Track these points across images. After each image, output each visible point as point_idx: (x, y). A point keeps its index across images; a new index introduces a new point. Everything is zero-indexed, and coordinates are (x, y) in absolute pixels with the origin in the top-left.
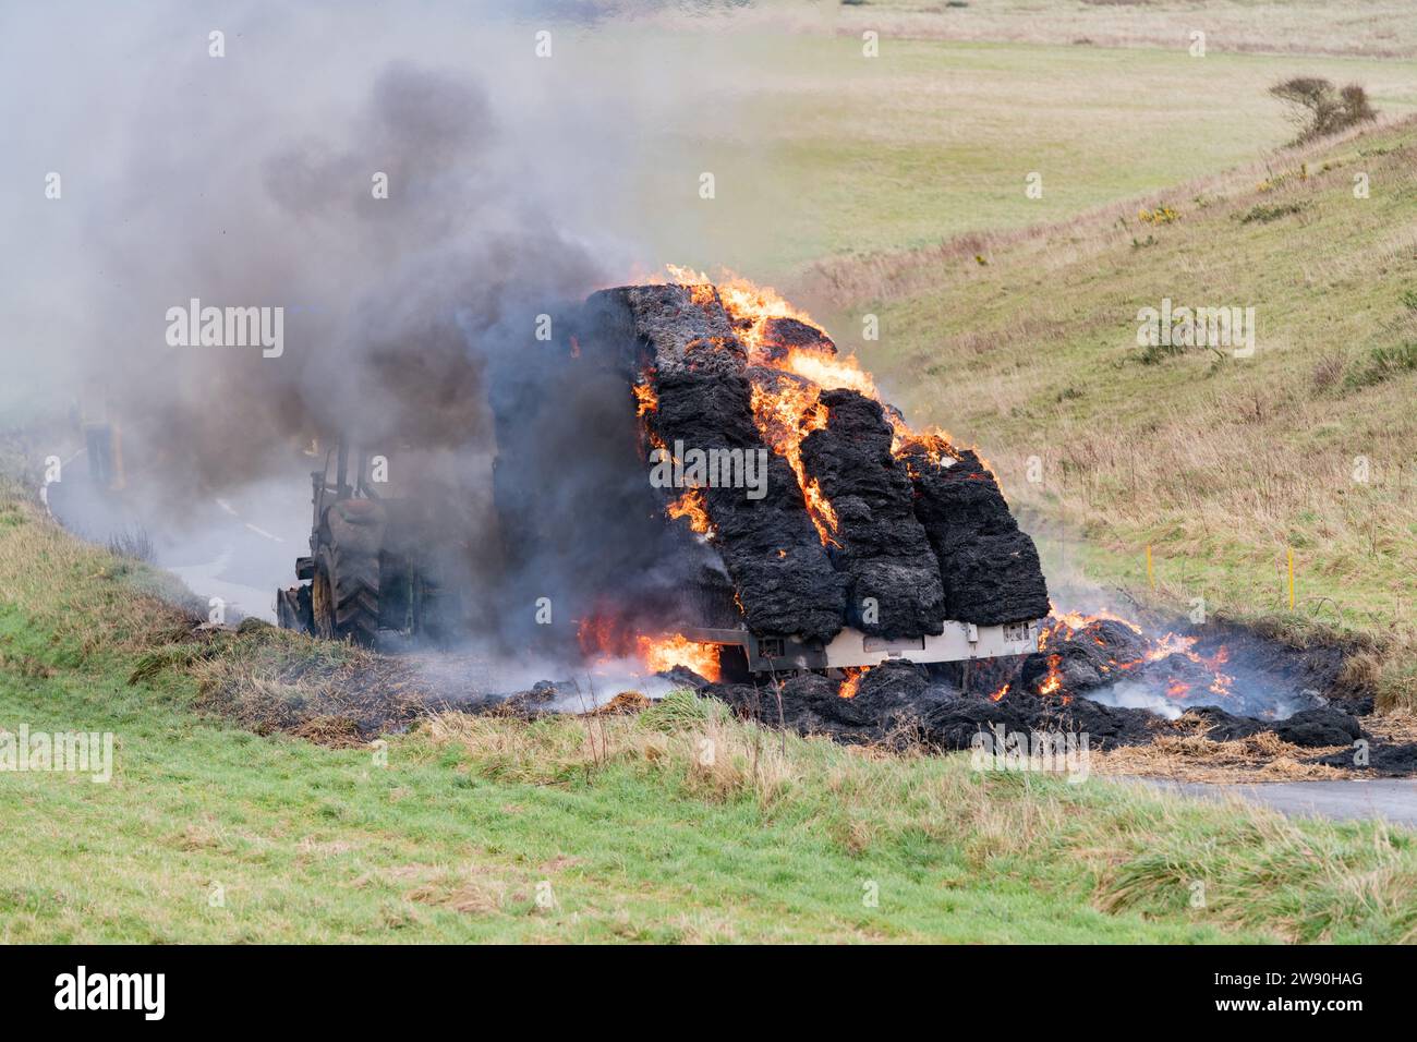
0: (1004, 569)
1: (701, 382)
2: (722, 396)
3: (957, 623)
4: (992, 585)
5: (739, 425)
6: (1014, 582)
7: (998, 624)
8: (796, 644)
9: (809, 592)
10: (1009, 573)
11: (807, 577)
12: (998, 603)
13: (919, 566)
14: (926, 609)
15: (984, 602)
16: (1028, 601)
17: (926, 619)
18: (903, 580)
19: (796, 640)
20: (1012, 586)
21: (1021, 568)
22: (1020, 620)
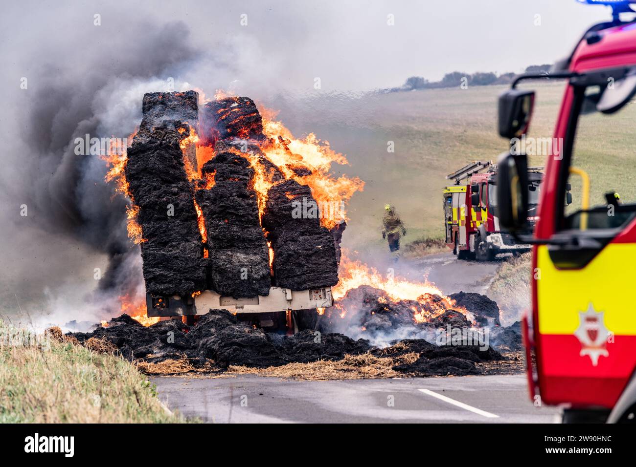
0: (310, 256)
1: (149, 149)
2: (160, 156)
3: (279, 289)
4: (301, 266)
5: (172, 172)
6: (314, 264)
7: (305, 289)
8: (177, 301)
9: (181, 269)
10: (313, 258)
11: (182, 261)
12: (303, 277)
13: (255, 254)
14: (256, 279)
15: (295, 276)
16: (324, 275)
17: (257, 286)
18: (241, 262)
19: (177, 298)
20: (314, 266)
21: (322, 255)
22: (319, 287)
